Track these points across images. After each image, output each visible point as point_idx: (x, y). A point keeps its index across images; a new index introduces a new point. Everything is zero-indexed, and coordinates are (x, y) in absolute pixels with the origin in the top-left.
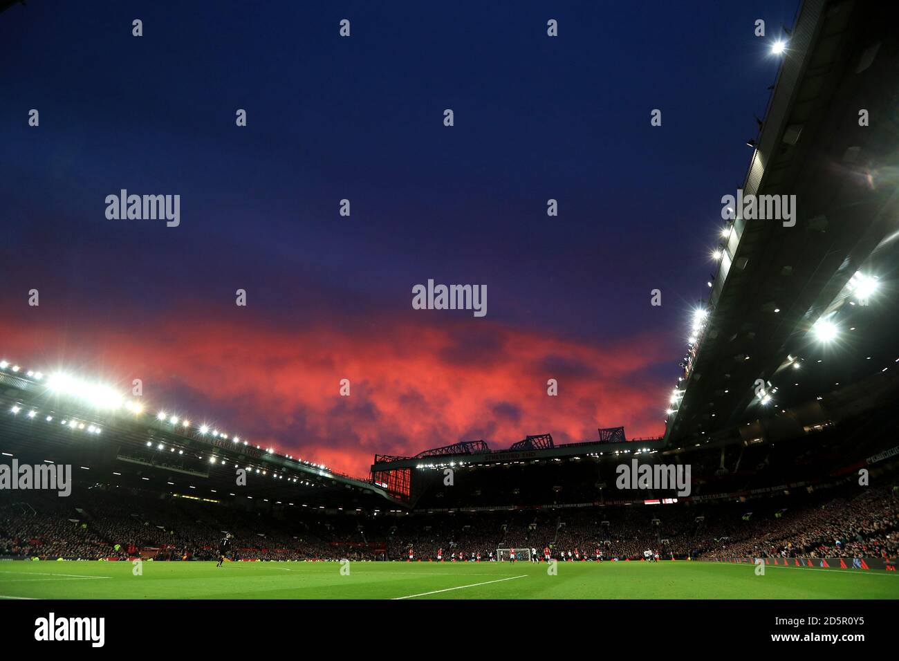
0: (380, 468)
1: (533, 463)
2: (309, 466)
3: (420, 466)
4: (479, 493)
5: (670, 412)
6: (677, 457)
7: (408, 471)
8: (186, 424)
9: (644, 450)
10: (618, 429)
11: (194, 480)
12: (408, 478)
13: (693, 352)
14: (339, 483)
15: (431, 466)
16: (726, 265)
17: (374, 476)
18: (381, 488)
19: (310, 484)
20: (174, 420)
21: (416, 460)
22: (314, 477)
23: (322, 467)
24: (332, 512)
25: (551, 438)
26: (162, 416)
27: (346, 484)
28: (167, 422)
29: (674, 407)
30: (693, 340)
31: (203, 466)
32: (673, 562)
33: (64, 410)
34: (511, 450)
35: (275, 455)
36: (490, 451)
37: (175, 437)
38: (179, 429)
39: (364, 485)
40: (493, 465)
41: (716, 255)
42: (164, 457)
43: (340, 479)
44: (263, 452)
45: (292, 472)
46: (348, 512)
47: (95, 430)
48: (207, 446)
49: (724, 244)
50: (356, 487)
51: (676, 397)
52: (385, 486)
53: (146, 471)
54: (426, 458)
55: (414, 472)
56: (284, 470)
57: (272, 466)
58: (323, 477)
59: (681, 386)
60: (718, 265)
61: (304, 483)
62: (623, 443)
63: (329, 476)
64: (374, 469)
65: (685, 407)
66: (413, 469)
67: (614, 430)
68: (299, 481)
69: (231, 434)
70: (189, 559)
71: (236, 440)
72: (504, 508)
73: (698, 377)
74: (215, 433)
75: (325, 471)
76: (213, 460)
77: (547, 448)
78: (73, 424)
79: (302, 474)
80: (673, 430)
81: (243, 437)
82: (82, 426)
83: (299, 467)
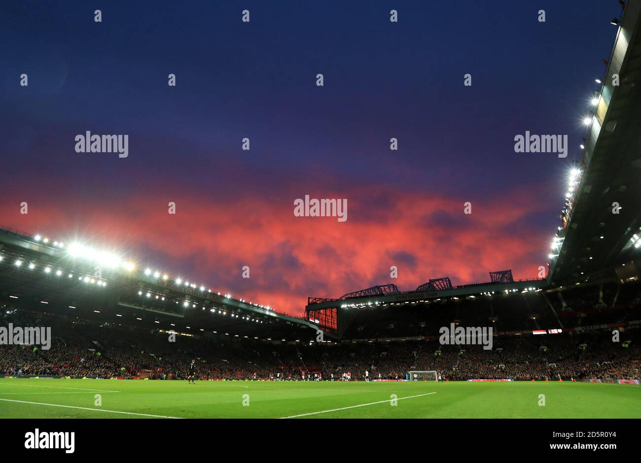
0: (313, 308)
1: (435, 301)
2: (258, 307)
3: (344, 306)
4: (392, 326)
5: (551, 256)
6: (560, 295)
7: (335, 310)
8: (166, 277)
9: (530, 289)
10: (506, 272)
11: (174, 319)
12: (334, 315)
13: (570, 205)
14: (281, 320)
15: (353, 305)
16: (597, 129)
17: (308, 314)
18: (314, 323)
19: (260, 321)
20: (157, 275)
21: (340, 301)
22: (262, 316)
23: (268, 308)
24: (277, 342)
25: (449, 281)
26: (148, 272)
27: (286, 321)
28: (151, 276)
29: (555, 252)
30: (569, 195)
31: (179, 309)
32: (561, 383)
33: (80, 269)
34: (417, 291)
35: (232, 300)
36: (400, 292)
37: (158, 287)
38: (160, 281)
39: (301, 322)
40: (403, 304)
41: (587, 121)
42: (152, 303)
43: (282, 317)
44: (222, 297)
45: (245, 312)
46: (290, 343)
47: (102, 284)
48: (181, 293)
49: (594, 112)
50: (295, 324)
51: (556, 243)
52: (317, 322)
53: (140, 313)
54: (349, 300)
55: (340, 311)
56: (239, 310)
57: (230, 308)
58: (269, 316)
59: (560, 234)
60: (590, 130)
61: (255, 321)
62: (512, 284)
63: (274, 315)
64: (308, 309)
65: (565, 252)
66: (338, 308)
67: (504, 273)
68: (251, 319)
69: (199, 285)
70: (174, 378)
71: (202, 289)
72: (413, 338)
73: (575, 226)
74: (187, 284)
75: (270, 311)
76: (186, 304)
77: (447, 289)
78: (87, 280)
79: (253, 314)
80: (555, 271)
81: (207, 287)
82: (93, 281)
83: (251, 308)
